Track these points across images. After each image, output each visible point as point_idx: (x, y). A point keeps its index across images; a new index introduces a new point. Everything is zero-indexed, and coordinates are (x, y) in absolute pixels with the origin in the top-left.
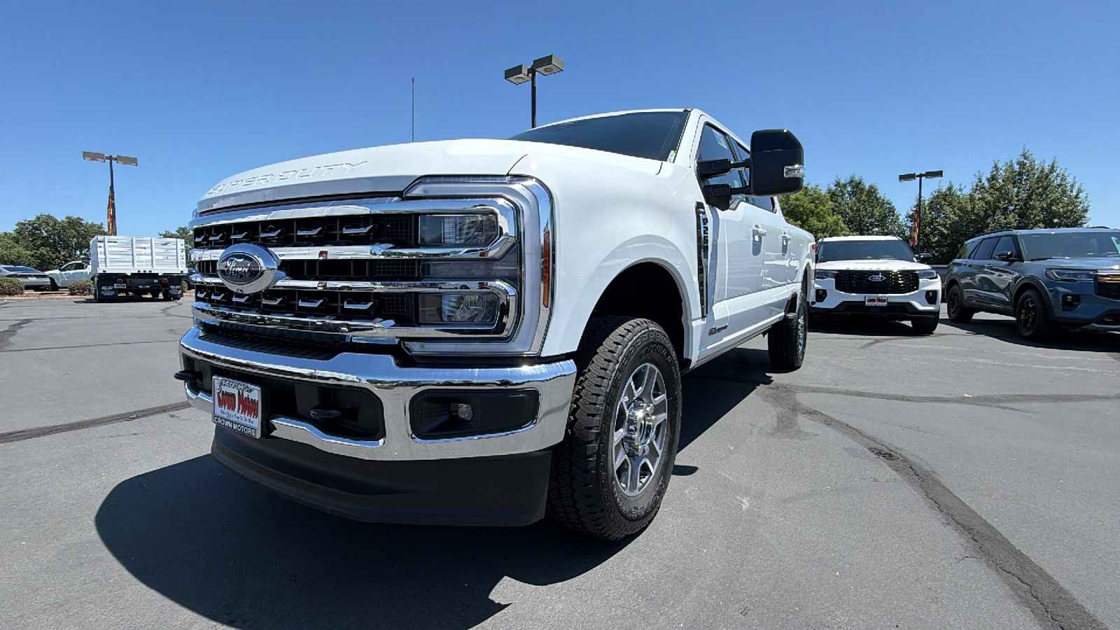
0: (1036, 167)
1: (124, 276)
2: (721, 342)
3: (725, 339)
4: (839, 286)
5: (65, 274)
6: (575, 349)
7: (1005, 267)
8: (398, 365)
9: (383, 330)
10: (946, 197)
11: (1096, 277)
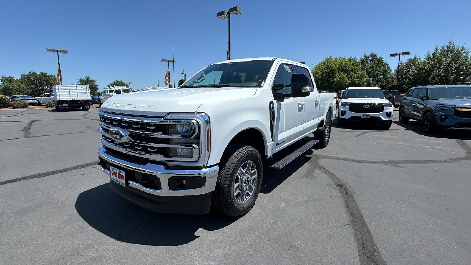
0: (455, 48)
1: (66, 101)
2: (283, 146)
3: (284, 145)
4: (351, 110)
5: (43, 98)
6: (219, 162)
7: (421, 102)
8: (165, 169)
9: (160, 158)
10: (413, 62)
11: (455, 108)
